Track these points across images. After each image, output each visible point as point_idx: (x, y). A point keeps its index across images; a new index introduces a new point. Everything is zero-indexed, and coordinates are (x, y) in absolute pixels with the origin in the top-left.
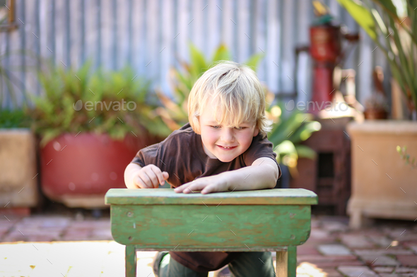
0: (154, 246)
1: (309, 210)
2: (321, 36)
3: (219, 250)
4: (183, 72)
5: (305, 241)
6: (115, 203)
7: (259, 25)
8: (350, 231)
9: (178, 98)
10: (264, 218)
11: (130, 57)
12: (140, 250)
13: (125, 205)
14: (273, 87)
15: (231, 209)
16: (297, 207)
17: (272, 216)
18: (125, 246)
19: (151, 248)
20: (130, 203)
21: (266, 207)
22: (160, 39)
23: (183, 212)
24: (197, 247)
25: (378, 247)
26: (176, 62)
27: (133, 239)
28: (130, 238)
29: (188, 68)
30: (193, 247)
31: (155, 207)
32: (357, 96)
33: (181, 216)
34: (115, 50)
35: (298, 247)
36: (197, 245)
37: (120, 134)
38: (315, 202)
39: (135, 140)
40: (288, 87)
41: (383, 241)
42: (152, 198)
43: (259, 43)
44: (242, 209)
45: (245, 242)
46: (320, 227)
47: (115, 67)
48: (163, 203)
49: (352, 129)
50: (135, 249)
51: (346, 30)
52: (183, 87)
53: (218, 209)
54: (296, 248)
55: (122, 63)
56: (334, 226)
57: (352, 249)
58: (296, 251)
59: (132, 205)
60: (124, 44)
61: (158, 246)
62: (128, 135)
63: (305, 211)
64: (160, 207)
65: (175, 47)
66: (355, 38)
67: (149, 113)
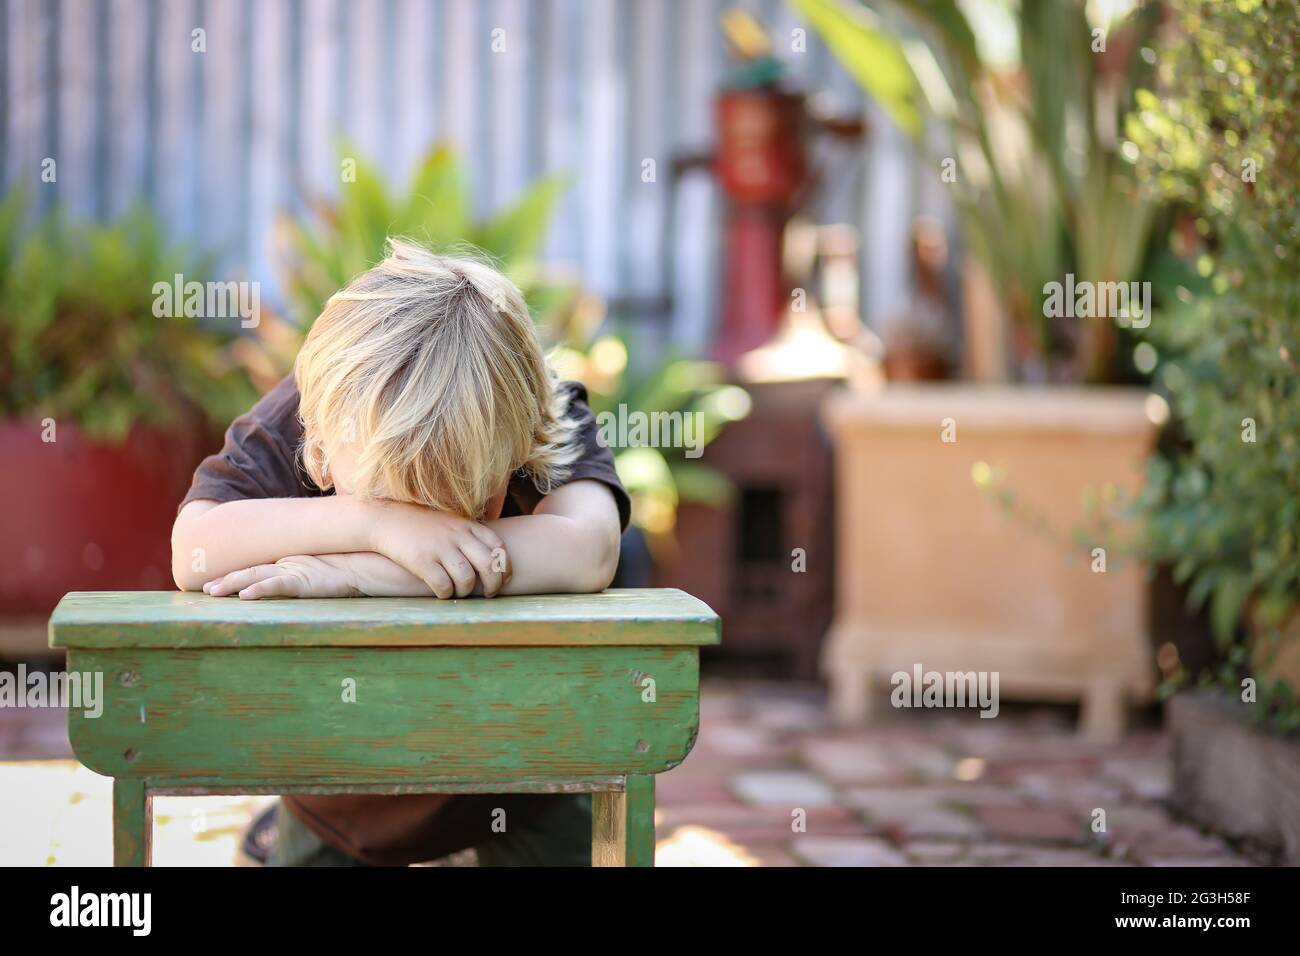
0: (205, 780)
1: (692, 661)
2: (752, 124)
3: (410, 790)
4: (318, 231)
5: (682, 760)
6: (81, 644)
7: (557, 88)
8: (834, 731)
9: (298, 312)
10: (555, 686)
11: (150, 180)
12: (164, 790)
13: (111, 649)
14: (601, 279)
15: (450, 660)
16: (657, 653)
17: (579, 681)
18: (111, 780)
19: (197, 786)
20: (129, 642)
21: (561, 654)
22: (247, 125)
23: (297, 672)
24: (339, 780)
25: (915, 780)
26: (297, 199)
27: (137, 758)
28: (128, 754)
29: (334, 218)
30: (329, 781)
31: (208, 656)
32: (864, 309)
33: (292, 684)
34: (102, 154)
35: (661, 779)
36: (341, 774)
37: (115, 423)
38: (712, 637)
39: (162, 442)
40: (647, 283)
41: (933, 762)
42: (199, 628)
43: (558, 141)
44: (484, 659)
45: (492, 762)
46: (741, 718)
47: (102, 210)
48: (235, 642)
49: (842, 413)
50: (145, 788)
51: (829, 103)
52: (316, 274)
53: (409, 660)
54: (653, 781)
55: (125, 197)
56: (783, 713)
57: (840, 786)
58: (653, 789)
59: (134, 648)
60: (130, 139)
61: (219, 780)
62: (139, 426)
63: (682, 665)
64: (223, 653)
65: (293, 149)
66: (852, 130)
67: (208, 358)
